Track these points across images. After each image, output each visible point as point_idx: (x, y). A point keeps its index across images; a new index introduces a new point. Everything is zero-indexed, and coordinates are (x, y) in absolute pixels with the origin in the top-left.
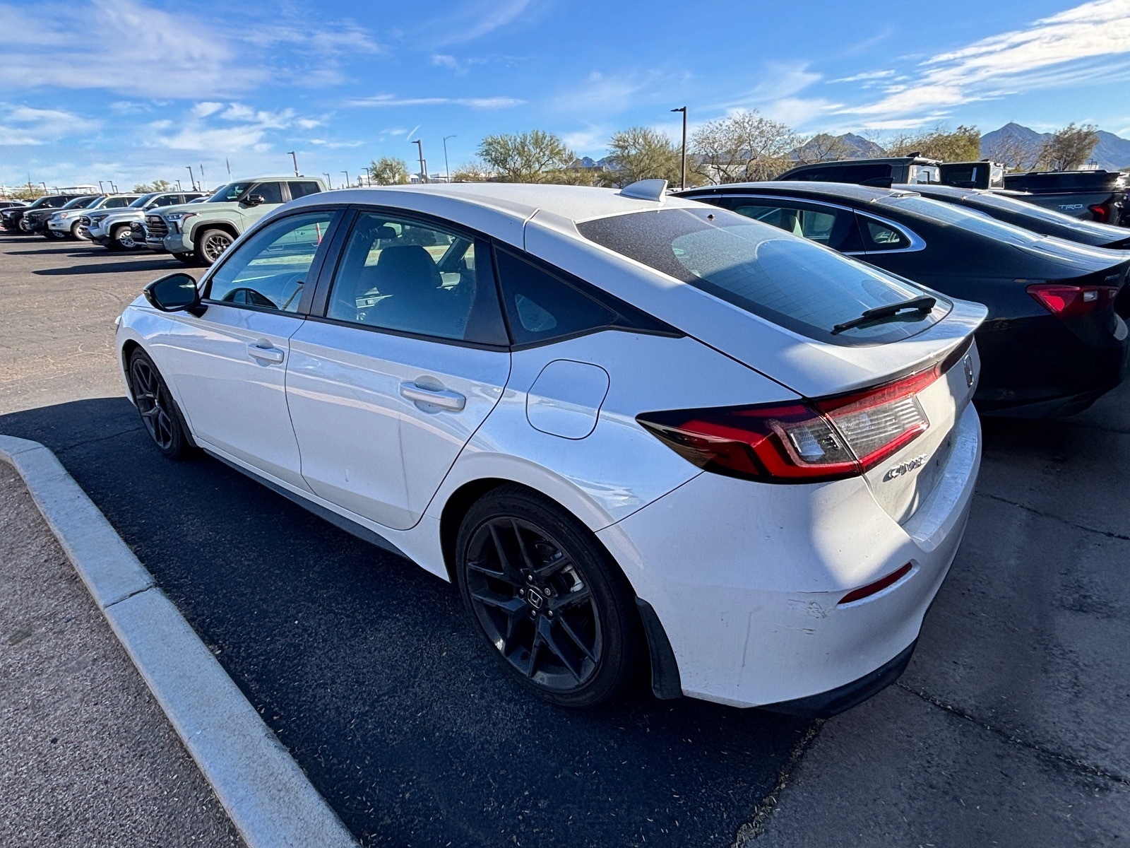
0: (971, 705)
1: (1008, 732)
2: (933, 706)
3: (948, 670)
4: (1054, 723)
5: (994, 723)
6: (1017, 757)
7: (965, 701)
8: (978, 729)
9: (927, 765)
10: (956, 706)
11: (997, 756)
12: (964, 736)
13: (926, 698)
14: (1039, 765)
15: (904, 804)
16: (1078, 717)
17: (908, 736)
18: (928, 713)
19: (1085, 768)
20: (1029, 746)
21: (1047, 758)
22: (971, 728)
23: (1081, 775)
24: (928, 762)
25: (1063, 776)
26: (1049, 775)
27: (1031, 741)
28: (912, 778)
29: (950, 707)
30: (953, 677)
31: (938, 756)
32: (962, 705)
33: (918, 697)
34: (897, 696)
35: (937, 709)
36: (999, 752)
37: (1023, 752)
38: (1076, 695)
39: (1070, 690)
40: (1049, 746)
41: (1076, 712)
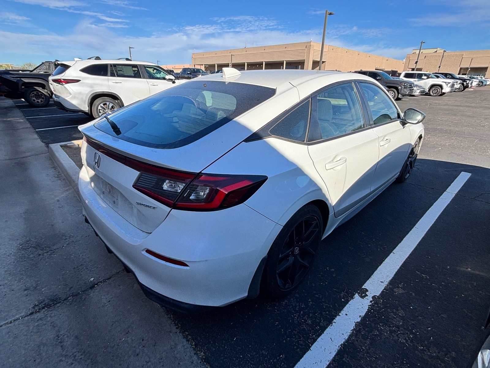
0: (91, 293)
1: (74, 297)
2: (100, 281)
3: (108, 296)
4: (60, 314)
5: (80, 296)
6: (66, 293)
7: (94, 292)
8: (83, 289)
9: (87, 267)
10: (94, 288)
11: (72, 287)
12: (85, 283)
13: (104, 281)
14: (58, 296)
15: (84, 257)
16: (53, 326)
17: (97, 267)
18: (99, 278)
19: (43, 308)
20: (65, 300)
21: (57, 300)
22: (85, 287)
23: (44, 305)
24: (87, 268)
25: (49, 299)
26: (54, 296)
27: (65, 302)
28: (87, 262)
29: (96, 286)
30: (104, 296)
31: (86, 272)
32: (93, 290)
33: (106, 278)
34: (111, 272)
35: (98, 281)
36: (72, 289)
37: (65, 296)
38: (58, 336)
39: (62, 336)
40: (58, 305)
41: (55, 327)
